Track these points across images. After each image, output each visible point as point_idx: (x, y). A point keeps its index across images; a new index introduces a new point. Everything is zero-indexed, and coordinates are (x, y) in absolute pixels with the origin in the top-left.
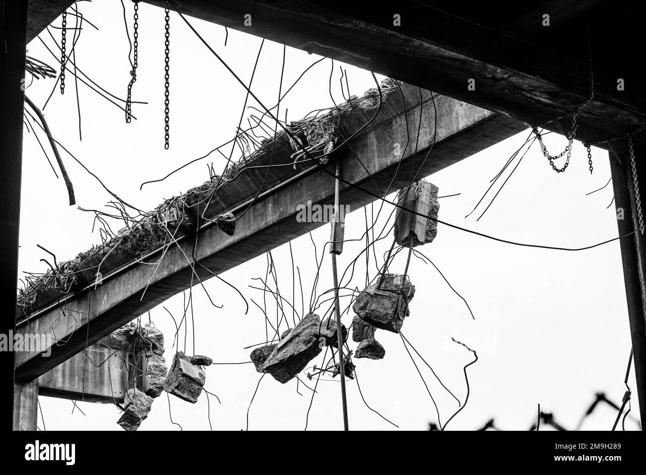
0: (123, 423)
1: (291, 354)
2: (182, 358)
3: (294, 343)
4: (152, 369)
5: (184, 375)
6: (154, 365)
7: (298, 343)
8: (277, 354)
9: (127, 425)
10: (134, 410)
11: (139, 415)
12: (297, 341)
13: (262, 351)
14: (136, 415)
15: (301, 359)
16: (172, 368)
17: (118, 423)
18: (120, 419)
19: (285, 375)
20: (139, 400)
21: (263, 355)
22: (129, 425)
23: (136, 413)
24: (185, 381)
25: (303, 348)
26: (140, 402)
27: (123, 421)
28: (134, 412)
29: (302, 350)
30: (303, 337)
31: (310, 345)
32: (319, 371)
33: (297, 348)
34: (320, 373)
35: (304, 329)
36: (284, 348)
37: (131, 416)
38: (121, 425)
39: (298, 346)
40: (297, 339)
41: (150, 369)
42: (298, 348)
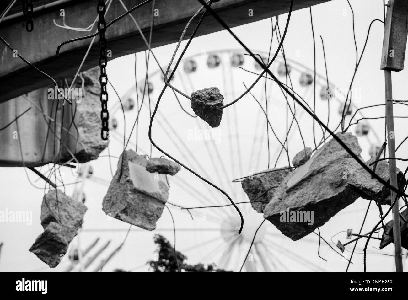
0: (38, 251)
1: (309, 201)
2: (131, 160)
3: (314, 182)
4: (86, 118)
5: (135, 191)
6: (88, 113)
7: (320, 184)
8: (286, 196)
9: (45, 253)
10: (57, 231)
11: (65, 237)
12: (319, 180)
13: (261, 182)
14: (60, 238)
15: (326, 209)
16: (117, 177)
17: (31, 250)
18: (34, 245)
19: (300, 230)
20: (65, 210)
21: (263, 188)
22: (49, 253)
23: (60, 236)
24: (137, 200)
25: (330, 193)
26: (66, 214)
27: (38, 247)
28: (56, 234)
29: (328, 197)
30: (329, 176)
31: (341, 190)
32: (357, 237)
33: (319, 192)
34: (357, 240)
35: (332, 163)
36: (297, 189)
37: (52, 240)
38: (35, 254)
39: (320, 190)
40: (320, 176)
41: (81, 119)
42: (322, 192)
